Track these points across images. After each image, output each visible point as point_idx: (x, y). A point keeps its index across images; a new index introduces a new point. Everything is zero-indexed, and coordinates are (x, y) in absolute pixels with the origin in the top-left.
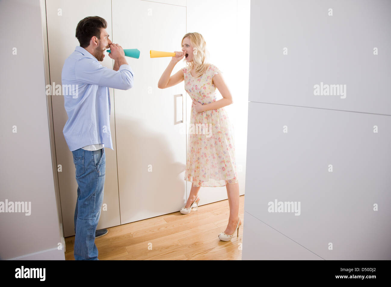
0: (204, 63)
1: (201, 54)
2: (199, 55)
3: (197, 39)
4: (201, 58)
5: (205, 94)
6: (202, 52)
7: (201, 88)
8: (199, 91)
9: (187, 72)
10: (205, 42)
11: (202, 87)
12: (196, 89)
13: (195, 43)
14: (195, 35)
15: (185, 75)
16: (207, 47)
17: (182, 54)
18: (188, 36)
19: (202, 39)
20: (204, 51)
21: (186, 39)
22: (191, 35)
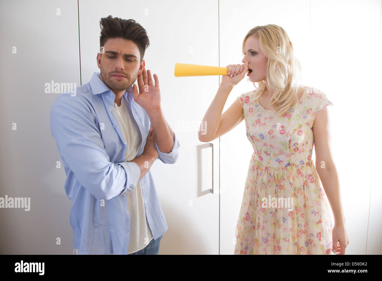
0: (292, 85)
1: (284, 68)
2: (280, 71)
3: (273, 36)
4: (283, 75)
5: (298, 146)
6: (286, 65)
7: (293, 133)
8: (288, 139)
9: (251, 100)
10: (290, 43)
11: (295, 130)
12: (281, 133)
13: (270, 46)
14: (269, 30)
15: (246, 107)
16: (297, 53)
17: (242, 69)
18: (254, 33)
19: (284, 36)
20: (290, 62)
21: (250, 39)
22: (259, 32)
